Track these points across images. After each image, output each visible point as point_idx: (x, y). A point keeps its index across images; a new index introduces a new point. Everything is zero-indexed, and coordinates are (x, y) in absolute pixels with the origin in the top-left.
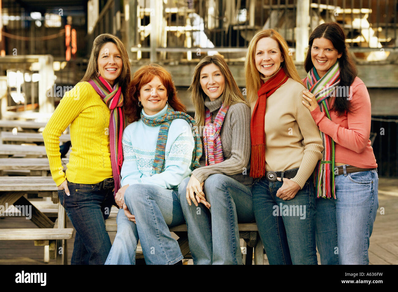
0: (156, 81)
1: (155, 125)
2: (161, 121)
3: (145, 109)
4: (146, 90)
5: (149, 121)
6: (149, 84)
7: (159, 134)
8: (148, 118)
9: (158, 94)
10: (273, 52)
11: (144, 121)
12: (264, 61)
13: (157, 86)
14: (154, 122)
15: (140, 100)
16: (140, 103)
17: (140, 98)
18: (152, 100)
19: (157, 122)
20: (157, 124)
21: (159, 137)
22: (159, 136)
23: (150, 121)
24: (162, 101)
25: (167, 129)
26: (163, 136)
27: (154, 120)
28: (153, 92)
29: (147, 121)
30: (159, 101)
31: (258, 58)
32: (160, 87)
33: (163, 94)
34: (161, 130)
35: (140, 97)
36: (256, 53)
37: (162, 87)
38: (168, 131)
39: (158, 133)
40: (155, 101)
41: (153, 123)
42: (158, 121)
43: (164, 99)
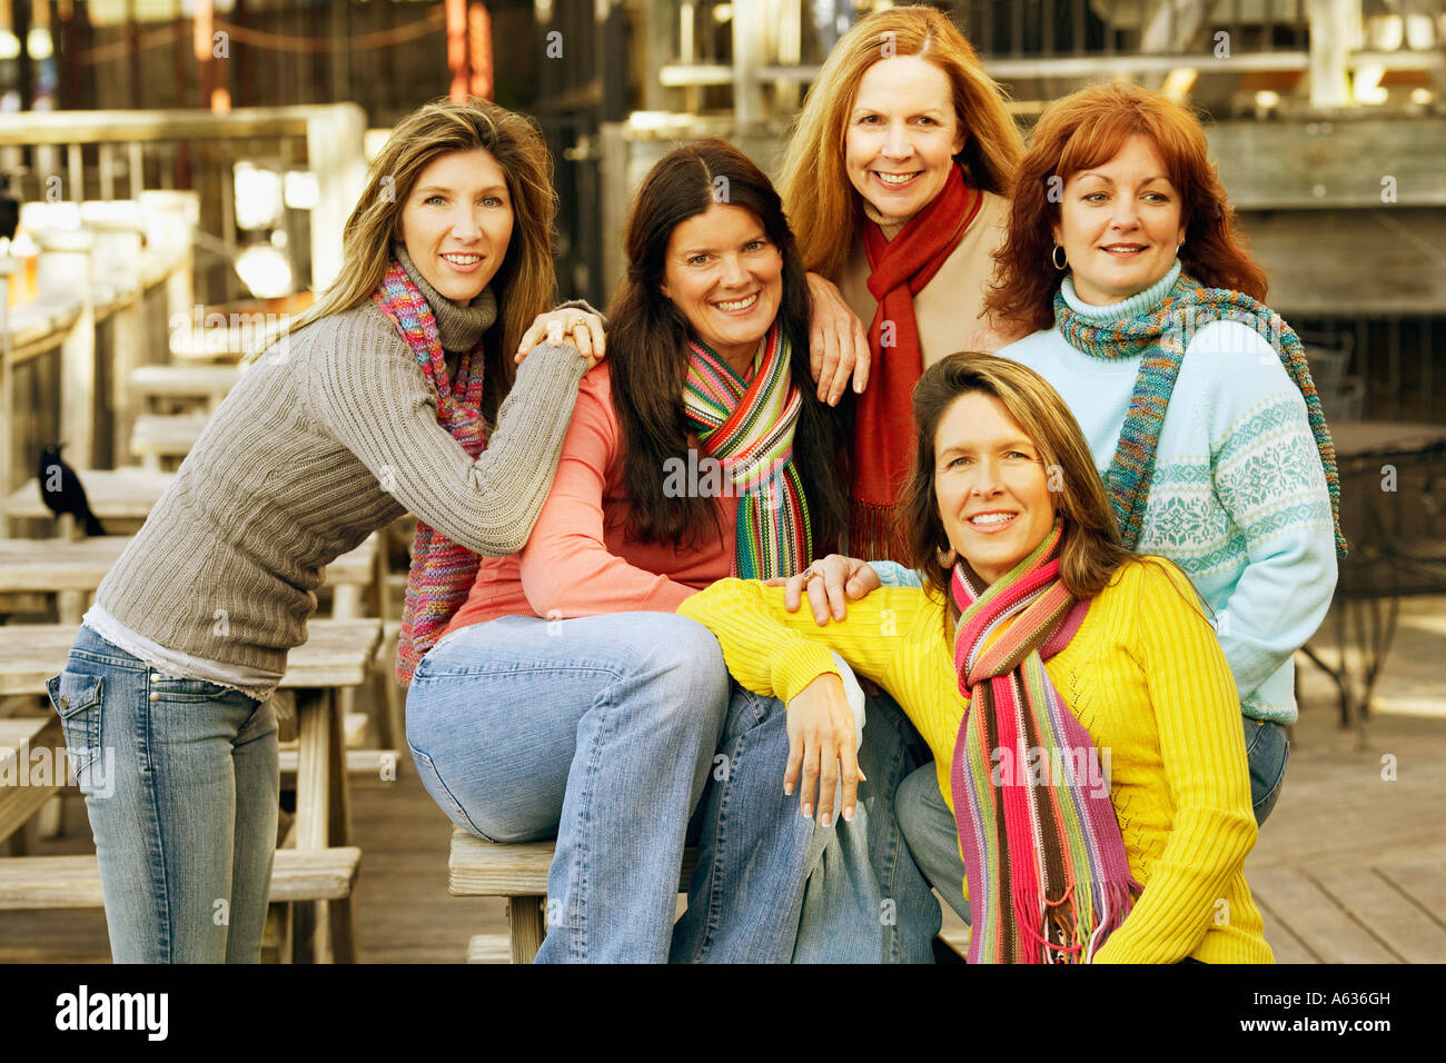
0: (1135, 162)
1: (1121, 348)
2: (1149, 332)
3: (1078, 281)
4: (1087, 198)
5: (1094, 334)
6: (1104, 170)
7: (1137, 390)
8: (1088, 322)
9: (1140, 220)
10: (928, 121)
11: (1070, 336)
12: (887, 158)
13: (1139, 183)
14: (1115, 337)
15: (1059, 241)
16: (1061, 253)
17: (1061, 233)
18: (1112, 246)
19: (1131, 339)
20: (1129, 345)
21: (1134, 404)
22: (1134, 401)
23: (1099, 333)
24: (1155, 250)
25: (1169, 370)
26: (1147, 399)
27: (1114, 327)
28: (1122, 209)
29: (1084, 333)
30: (1142, 249)
31: (862, 142)
32: (1152, 183)
33: (1164, 217)
34: (1144, 369)
35: (1060, 228)
36: (854, 120)
37: (1162, 186)
38: (1173, 379)
39: (1133, 384)
40: (1126, 250)
41: (1114, 341)
42: (1132, 331)
43: (1164, 243)
